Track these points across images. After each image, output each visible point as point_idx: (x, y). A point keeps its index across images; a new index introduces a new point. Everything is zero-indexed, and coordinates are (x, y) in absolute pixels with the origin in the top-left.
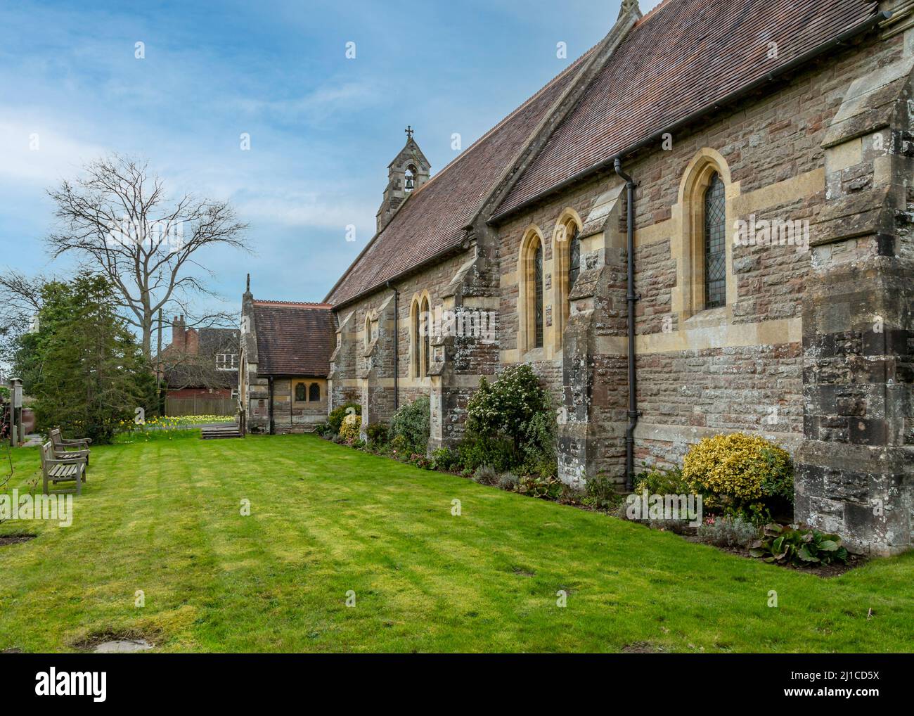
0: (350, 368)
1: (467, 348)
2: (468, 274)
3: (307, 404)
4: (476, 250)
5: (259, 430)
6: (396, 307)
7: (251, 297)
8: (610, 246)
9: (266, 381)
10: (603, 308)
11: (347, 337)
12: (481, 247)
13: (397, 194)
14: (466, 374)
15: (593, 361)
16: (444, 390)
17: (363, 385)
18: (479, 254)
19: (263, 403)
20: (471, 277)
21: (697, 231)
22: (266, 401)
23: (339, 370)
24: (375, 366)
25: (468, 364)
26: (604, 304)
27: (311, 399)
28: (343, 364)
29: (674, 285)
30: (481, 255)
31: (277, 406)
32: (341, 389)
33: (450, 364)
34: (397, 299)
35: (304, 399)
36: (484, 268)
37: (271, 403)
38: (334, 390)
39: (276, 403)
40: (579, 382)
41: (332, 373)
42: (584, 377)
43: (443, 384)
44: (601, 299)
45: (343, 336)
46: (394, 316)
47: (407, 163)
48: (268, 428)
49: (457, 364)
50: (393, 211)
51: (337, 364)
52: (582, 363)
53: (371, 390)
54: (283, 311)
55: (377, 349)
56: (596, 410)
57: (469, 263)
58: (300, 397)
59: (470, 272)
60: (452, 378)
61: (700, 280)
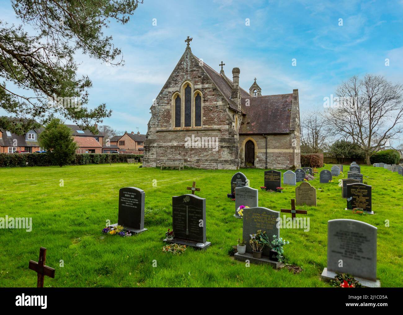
47: (253, 89)
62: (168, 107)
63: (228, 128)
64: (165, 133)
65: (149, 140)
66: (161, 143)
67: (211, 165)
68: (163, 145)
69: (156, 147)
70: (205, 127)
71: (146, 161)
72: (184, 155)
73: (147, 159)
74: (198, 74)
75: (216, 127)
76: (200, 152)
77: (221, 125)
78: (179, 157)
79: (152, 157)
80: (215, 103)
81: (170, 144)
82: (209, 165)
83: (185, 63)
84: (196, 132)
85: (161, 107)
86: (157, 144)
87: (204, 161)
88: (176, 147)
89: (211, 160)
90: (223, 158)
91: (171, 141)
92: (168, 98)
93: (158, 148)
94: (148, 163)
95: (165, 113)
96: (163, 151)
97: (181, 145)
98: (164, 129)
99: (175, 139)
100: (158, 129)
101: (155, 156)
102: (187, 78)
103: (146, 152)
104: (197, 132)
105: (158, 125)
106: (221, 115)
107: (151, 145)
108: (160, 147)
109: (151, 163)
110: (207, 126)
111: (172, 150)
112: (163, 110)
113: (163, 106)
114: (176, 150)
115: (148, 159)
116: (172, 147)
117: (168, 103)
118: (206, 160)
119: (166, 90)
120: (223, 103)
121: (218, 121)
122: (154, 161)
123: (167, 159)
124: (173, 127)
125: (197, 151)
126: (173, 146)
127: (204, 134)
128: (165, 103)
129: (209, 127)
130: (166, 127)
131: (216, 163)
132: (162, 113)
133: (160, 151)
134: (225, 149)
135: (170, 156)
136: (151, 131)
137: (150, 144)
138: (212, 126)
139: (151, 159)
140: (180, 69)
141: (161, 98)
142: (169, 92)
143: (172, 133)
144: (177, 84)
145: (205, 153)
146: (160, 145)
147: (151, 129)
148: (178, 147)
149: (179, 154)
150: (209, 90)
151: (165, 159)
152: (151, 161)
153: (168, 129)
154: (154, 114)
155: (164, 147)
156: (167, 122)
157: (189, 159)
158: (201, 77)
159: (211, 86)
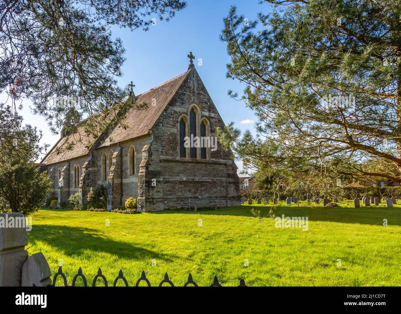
1: (89, 180)
4: (91, 156)
6: (69, 167)
8: (117, 160)
14: (88, 187)
15: (114, 184)
16: (83, 191)
17: (59, 191)
20: (90, 162)
21: (132, 159)
25: (89, 184)
26: (116, 172)
29: (128, 169)
33: (84, 184)
34: (70, 165)
36: (93, 160)
46: (69, 170)
49: (86, 185)
52: (111, 185)
53: (61, 192)
56: (114, 194)
57: (89, 159)
60: (85, 188)
62: (174, 130)
63: (231, 163)
64: (171, 164)
65: (152, 171)
66: (167, 177)
67: (221, 202)
68: (170, 180)
69: (162, 182)
70: (212, 161)
71: (150, 202)
72: (195, 193)
73: (151, 200)
74: (205, 99)
75: (222, 161)
76: (210, 188)
77: (226, 159)
78: (189, 195)
79: (158, 196)
81: (178, 179)
82: (219, 202)
83: (191, 82)
84: (204, 165)
85: (166, 128)
86: (163, 178)
87: (214, 199)
88: (185, 182)
89: (221, 197)
90: (231, 194)
91: (178, 174)
92: (174, 119)
93: (164, 183)
94: (153, 204)
95: (171, 137)
96: (171, 187)
97: (191, 180)
98: (169, 157)
99: (183, 172)
100: (162, 157)
101: (161, 195)
102: (194, 100)
103: (148, 190)
104: (206, 166)
105: (162, 152)
107: (156, 179)
108: (167, 182)
109: (158, 205)
110: (214, 160)
111: (180, 186)
112: (169, 133)
113: (168, 128)
114: (185, 186)
115: (153, 199)
116: (181, 182)
117: (174, 126)
118: (217, 197)
119: (171, 108)
121: (224, 155)
122: (162, 201)
123: (177, 198)
124: (178, 158)
125: (208, 187)
126: (182, 181)
127: (212, 167)
128: (171, 125)
129: (217, 160)
130: (173, 155)
131: (225, 200)
132: (168, 137)
133: (167, 187)
134: (232, 185)
135: (179, 194)
136: (152, 159)
137: (154, 178)
138: (219, 160)
139: (156, 198)
140: (187, 87)
141: (165, 116)
142: (175, 112)
143: (180, 164)
144: (184, 104)
145: (214, 189)
146: (166, 180)
147: (153, 157)
148: (188, 182)
149: (190, 191)
150: (215, 120)
151: (174, 198)
152: (157, 201)
153: (175, 158)
154: (156, 137)
155: (171, 183)
156: (174, 149)
157: (200, 197)
158: (207, 104)
159: (216, 116)
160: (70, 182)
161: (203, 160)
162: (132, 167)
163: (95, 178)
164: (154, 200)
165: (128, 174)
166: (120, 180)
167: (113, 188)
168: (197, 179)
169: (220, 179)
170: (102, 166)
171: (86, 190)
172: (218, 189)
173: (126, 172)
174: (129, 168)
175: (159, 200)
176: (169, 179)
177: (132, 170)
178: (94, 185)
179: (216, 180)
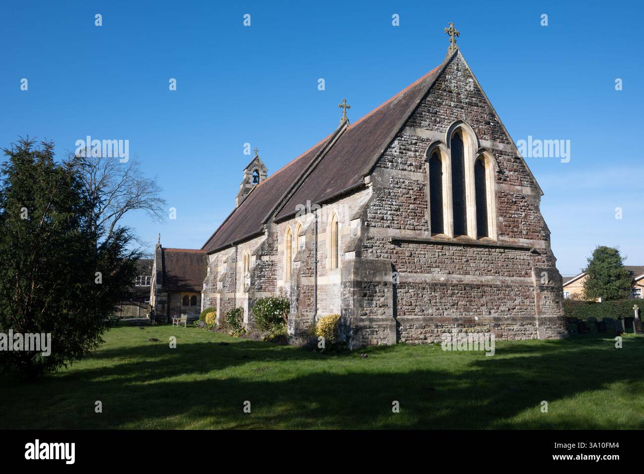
0: (214, 287)
1: (261, 279)
2: (263, 245)
3: (189, 307)
5: (161, 322)
6: (236, 255)
7: (161, 246)
8: (308, 241)
9: (166, 294)
10: (304, 266)
11: (213, 270)
12: (269, 232)
13: (248, 186)
14: (260, 291)
15: (299, 287)
16: (249, 299)
17: (218, 296)
18: (268, 235)
19: (164, 307)
20: (264, 246)
21: (334, 238)
22: (166, 305)
23: (208, 287)
24: (224, 287)
25: (262, 287)
26: (305, 264)
27: (192, 305)
28: (210, 284)
29: (326, 258)
30: (269, 236)
31: (172, 309)
32: (208, 299)
33: (253, 287)
34: (237, 252)
35: (188, 305)
36: (271, 242)
37: (169, 307)
38: (204, 299)
39: (171, 307)
40: (294, 296)
41: (204, 289)
42: (296, 294)
43: (249, 297)
44: (303, 262)
45: (211, 269)
46: (235, 260)
47: (254, 168)
48: (167, 321)
49: (256, 287)
50: (245, 196)
51: (207, 285)
52: (295, 288)
53: (221, 299)
54: (178, 254)
55: (225, 278)
56: (300, 307)
57: (264, 238)
58: (185, 303)
59: (264, 244)
60: (253, 293)
61: (335, 257)
62: (418, 177)
63: (544, 247)
64: (411, 247)
65: (368, 262)
66: (403, 274)
67: (525, 329)
68: (410, 280)
69: (391, 284)
70: (502, 241)
71: (365, 326)
72: (466, 309)
74: (483, 114)
75: (523, 242)
76: (498, 299)
77: (533, 238)
78: (452, 313)
79: (382, 314)
80: (519, 188)
81: (428, 277)
82: (521, 330)
83: (453, 80)
84: (485, 249)
85: (400, 172)
87: (509, 322)
88: (442, 285)
89: (523, 319)
90: (546, 313)
91: (428, 269)
92: (418, 154)
95: (411, 191)
97: (455, 282)
98: (408, 233)
99: (439, 264)
100: (392, 232)
101: (389, 312)
102: (461, 115)
103: (361, 301)
104: (489, 251)
105: (392, 222)
106: (532, 217)
107: (377, 279)
108: (402, 285)
109: (382, 334)
110: (507, 239)
111: (434, 294)
112: (407, 182)
113: (405, 172)
114: (443, 294)
115: (371, 320)
116: (434, 286)
117: (418, 167)
118: (514, 319)
119: (410, 131)
120: (532, 191)
122: (391, 327)
123: (424, 320)
124: (426, 235)
125: (493, 297)
126: (436, 284)
127: (502, 256)
128: (411, 165)
129: (512, 240)
130: (415, 228)
131: (534, 325)
132: (404, 191)
134: (547, 293)
135: (430, 311)
136: (371, 235)
137: (374, 275)
138: (516, 240)
139: (379, 320)
140: (444, 90)
141: (399, 147)
142: (420, 139)
143: (432, 247)
144: (438, 123)
147: (372, 229)
148: (449, 285)
149: (453, 305)
150: (507, 157)
151: (417, 320)
152: (379, 326)
153: (419, 234)
154: (380, 189)
155: (411, 286)
156: (418, 215)
157: (476, 318)
158: (489, 123)
159: (508, 149)
160: (237, 282)
161: (482, 241)
162: (334, 253)
163: (272, 275)
164: (374, 324)
165: (328, 266)
166: (313, 279)
167: (298, 295)
168: (468, 279)
169: (521, 281)
170: (285, 253)
171: (256, 297)
172: (516, 302)
173: (324, 263)
174: (329, 256)
175: (385, 323)
176: (408, 277)
177: (334, 259)
178: (270, 289)
179: (512, 281)
